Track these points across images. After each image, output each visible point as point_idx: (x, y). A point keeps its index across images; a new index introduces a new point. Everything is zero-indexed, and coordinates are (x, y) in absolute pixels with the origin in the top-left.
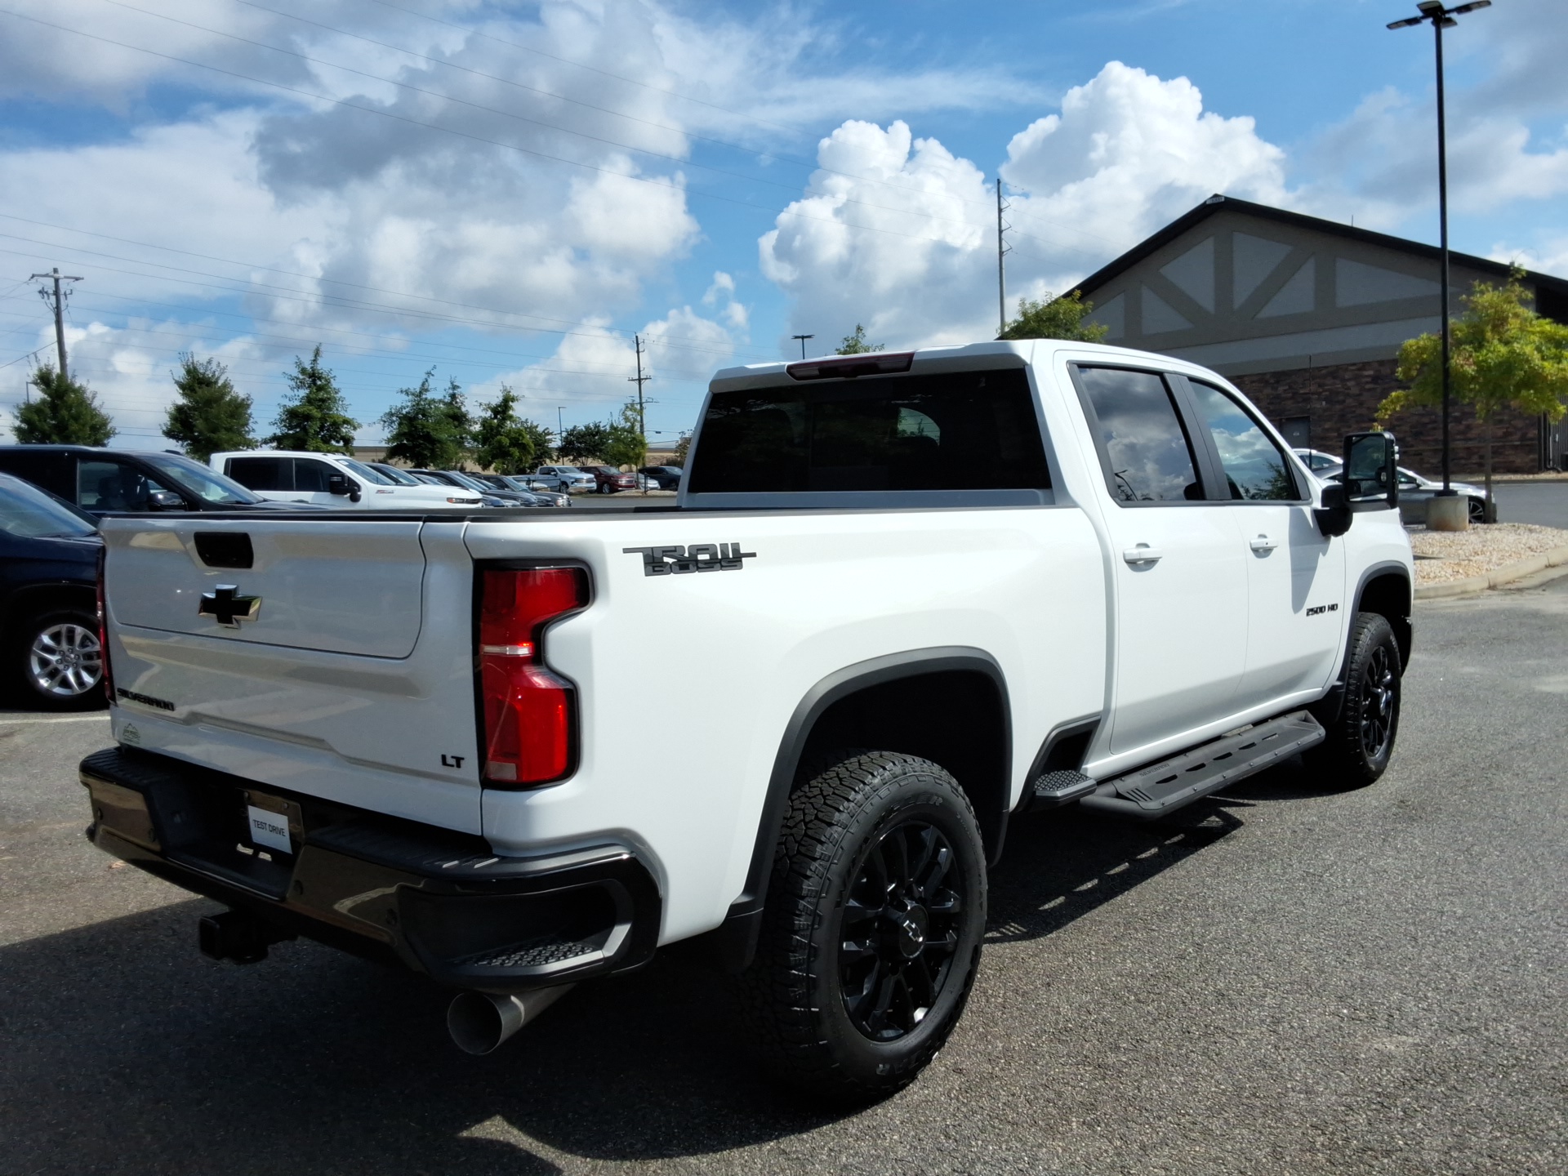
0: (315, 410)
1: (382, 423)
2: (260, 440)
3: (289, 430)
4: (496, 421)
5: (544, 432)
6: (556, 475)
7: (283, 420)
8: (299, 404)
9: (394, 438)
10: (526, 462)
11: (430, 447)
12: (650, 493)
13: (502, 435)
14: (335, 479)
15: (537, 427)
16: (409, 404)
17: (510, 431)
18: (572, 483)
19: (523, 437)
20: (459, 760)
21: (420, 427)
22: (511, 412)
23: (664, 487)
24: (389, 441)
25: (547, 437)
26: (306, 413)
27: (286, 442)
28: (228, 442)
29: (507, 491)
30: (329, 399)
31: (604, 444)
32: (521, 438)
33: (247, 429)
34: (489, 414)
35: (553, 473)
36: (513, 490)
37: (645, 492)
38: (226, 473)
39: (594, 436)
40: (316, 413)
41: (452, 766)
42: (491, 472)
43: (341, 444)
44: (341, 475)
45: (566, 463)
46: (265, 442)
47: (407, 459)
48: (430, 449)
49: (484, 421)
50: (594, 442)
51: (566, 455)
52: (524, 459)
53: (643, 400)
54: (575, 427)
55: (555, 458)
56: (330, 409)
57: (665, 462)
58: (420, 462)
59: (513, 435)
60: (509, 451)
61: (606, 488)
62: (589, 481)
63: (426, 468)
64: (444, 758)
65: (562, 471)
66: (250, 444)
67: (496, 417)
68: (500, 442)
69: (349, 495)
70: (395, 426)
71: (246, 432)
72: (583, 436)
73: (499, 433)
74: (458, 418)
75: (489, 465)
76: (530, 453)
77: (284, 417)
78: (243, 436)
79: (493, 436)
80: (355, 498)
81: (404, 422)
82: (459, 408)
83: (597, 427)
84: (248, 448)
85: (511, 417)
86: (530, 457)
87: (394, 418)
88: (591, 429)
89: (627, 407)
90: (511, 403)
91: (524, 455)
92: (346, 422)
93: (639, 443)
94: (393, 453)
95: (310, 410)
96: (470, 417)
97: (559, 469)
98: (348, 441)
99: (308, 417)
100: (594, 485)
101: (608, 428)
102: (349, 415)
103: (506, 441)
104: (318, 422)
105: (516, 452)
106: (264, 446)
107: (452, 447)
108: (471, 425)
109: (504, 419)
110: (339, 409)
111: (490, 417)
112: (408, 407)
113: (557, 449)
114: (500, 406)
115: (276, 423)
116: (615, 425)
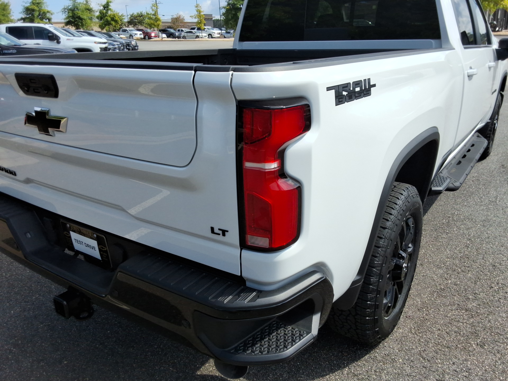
0: (36, 7)
1: (62, 12)
2: (16, 19)
3: (27, 15)
4: (105, 11)
5: (122, 15)
6: (128, 32)
7: (24, 12)
8: (29, 5)
9: (67, 18)
10: (118, 27)
11: (81, 21)
12: (164, 39)
13: (108, 16)
14: (50, 35)
15: (119, 13)
16: (71, 4)
17: (110, 15)
18: (134, 35)
19: (116, 17)
20: (224, 232)
21: (76, 14)
22: (110, 7)
23: (168, 37)
24: (65, 19)
25: (123, 17)
26: (33, 8)
27: (27, 20)
28: (4, 20)
29: (112, 39)
30: (41, 3)
31: (145, 20)
32: (115, 17)
33: (10, 15)
34: (102, 8)
35: (127, 31)
36: (115, 38)
37: (162, 39)
38: (6, 32)
39: (141, 17)
40: (36, 8)
41: (219, 234)
42: (104, 31)
43: (47, 21)
44: (53, 33)
45: (131, 28)
46: (19, 20)
47: (72, 26)
48: (81, 22)
49: (100, 11)
50: (141, 19)
51: (131, 24)
52: (116, 26)
53: (157, 3)
54: (133, 13)
55: (127, 26)
56: (41, 7)
57: (166, 27)
58: (77, 27)
59: (112, 16)
60: (111, 23)
61: (147, 37)
62: (140, 34)
63: (80, 30)
64: (212, 229)
65: (130, 30)
66: (12, 21)
67: (104, 9)
68: (107, 19)
69: (56, 41)
70: (67, 13)
71: (10, 16)
72: (136, 17)
73: (106, 16)
74: (89, 10)
75: (104, 29)
76: (118, 24)
77: (24, 10)
78: (9, 18)
79: (104, 17)
80: (58, 42)
81: (70, 12)
82: (89, 6)
83: (141, 13)
84: (12, 23)
85: (110, 9)
86: (119, 25)
87: (66, 10)
88: (139, 14)
89: (153, 5)
90: (110, 4)
91: (117, 24)
92: (48, 12)
93: (157, 20)
94: (68, 23)
95: (34, 7)
96: (93, 9)
97: (129, 30)
98: (49, 20)
99: (33, 10)
100: (142, 36)
101: (145, 13)
102: (49, 9)
103: (109, 19)
104: (38, 12)
105: (113, 23)
106: (18, 22)
107: (89, 21)
108: (94, 13)
109: (108, 10)
110: (45, 7)
111: (103, 9)
112: (71, 5)
113: (127, 22)
114: (106, 5)
115: (22, 13)
116: (148, 13)
